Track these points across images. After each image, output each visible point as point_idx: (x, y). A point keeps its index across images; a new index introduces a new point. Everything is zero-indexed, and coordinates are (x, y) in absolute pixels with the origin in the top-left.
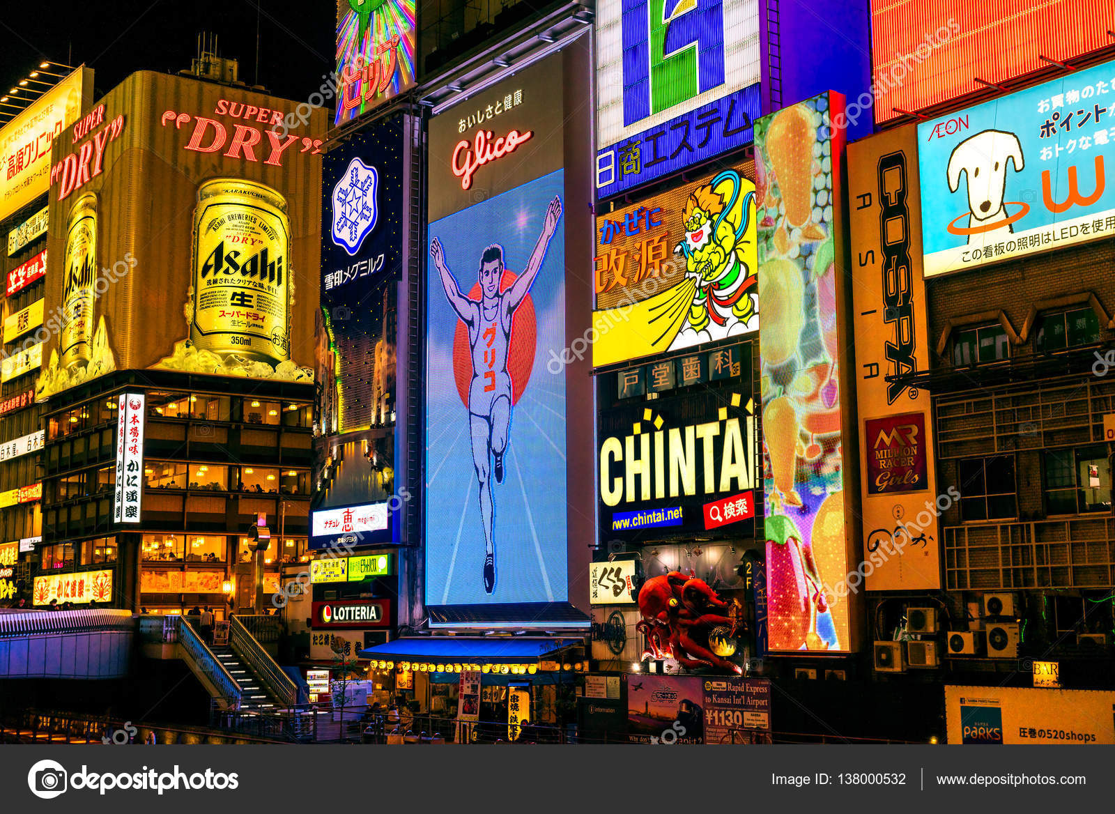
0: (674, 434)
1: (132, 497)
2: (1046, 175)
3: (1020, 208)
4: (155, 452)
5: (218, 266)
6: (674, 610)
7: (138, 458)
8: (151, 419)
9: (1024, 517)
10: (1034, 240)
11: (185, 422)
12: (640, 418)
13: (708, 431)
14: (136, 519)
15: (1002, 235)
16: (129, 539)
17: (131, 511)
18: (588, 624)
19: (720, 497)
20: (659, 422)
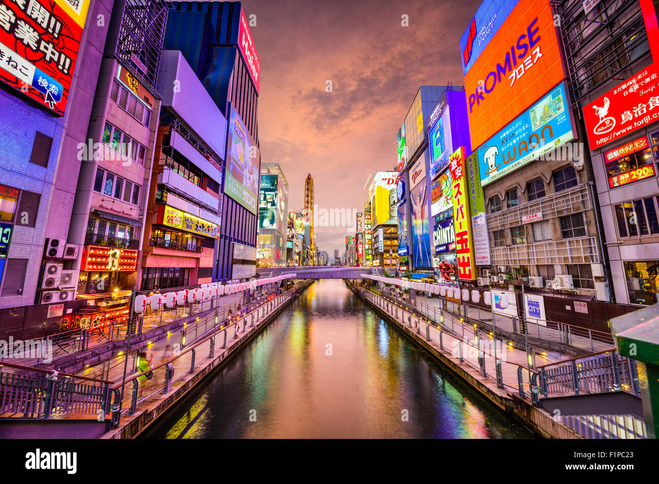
0: (443, 229)
1: (381, 247)
2: (503, 155)
3: (498, 165)
4: (385, 238)
5: (394, 204)
6: (444, 269)
7: (382, 240)
8: (385, 233)
9: (507, 246)
10: (502, 172)
11: (391, 233)
12: (438, 227)
13: (448, 228)
14: (382, 251)
15: (496, 173)
16: (382, 254)
17: (381, 249)
18: (433, 271)
19: (451, 243)
20: (441, 227)
